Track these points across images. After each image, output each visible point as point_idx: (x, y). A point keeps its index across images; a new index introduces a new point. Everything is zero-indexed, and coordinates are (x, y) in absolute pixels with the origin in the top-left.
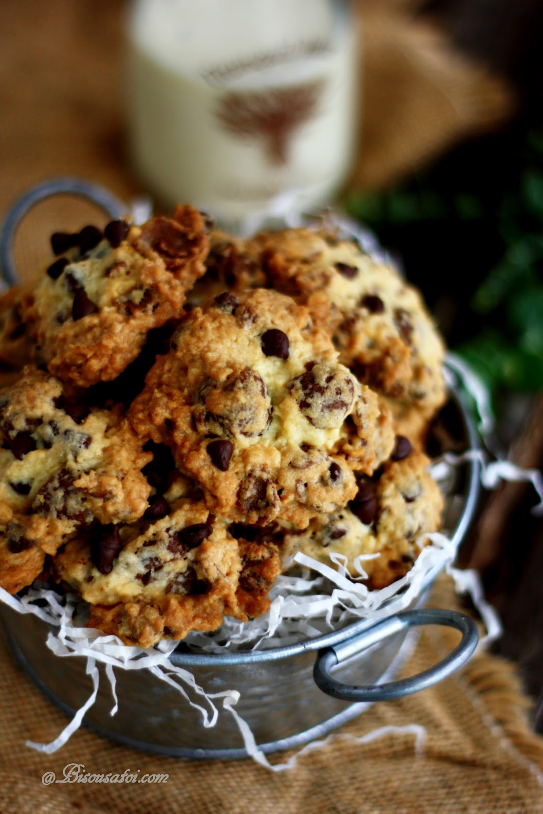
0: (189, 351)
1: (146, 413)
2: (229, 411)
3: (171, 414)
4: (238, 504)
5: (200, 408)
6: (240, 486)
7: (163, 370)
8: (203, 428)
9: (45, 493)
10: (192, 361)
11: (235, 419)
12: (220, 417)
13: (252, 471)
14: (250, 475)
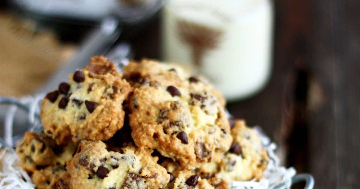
0: (145, 104)
1: (145, 134)
2: (180, 117)
3: (155, 130)
4: (197, 158)
5: (167, 122)
6: (195, 149)
7: (137, 118)
8: (171, 130)
9: (127, 186)
10: (149, 108)
11: (183, 120)
12: (176, 122)
13: (197, 140)
14: (197, 143)
